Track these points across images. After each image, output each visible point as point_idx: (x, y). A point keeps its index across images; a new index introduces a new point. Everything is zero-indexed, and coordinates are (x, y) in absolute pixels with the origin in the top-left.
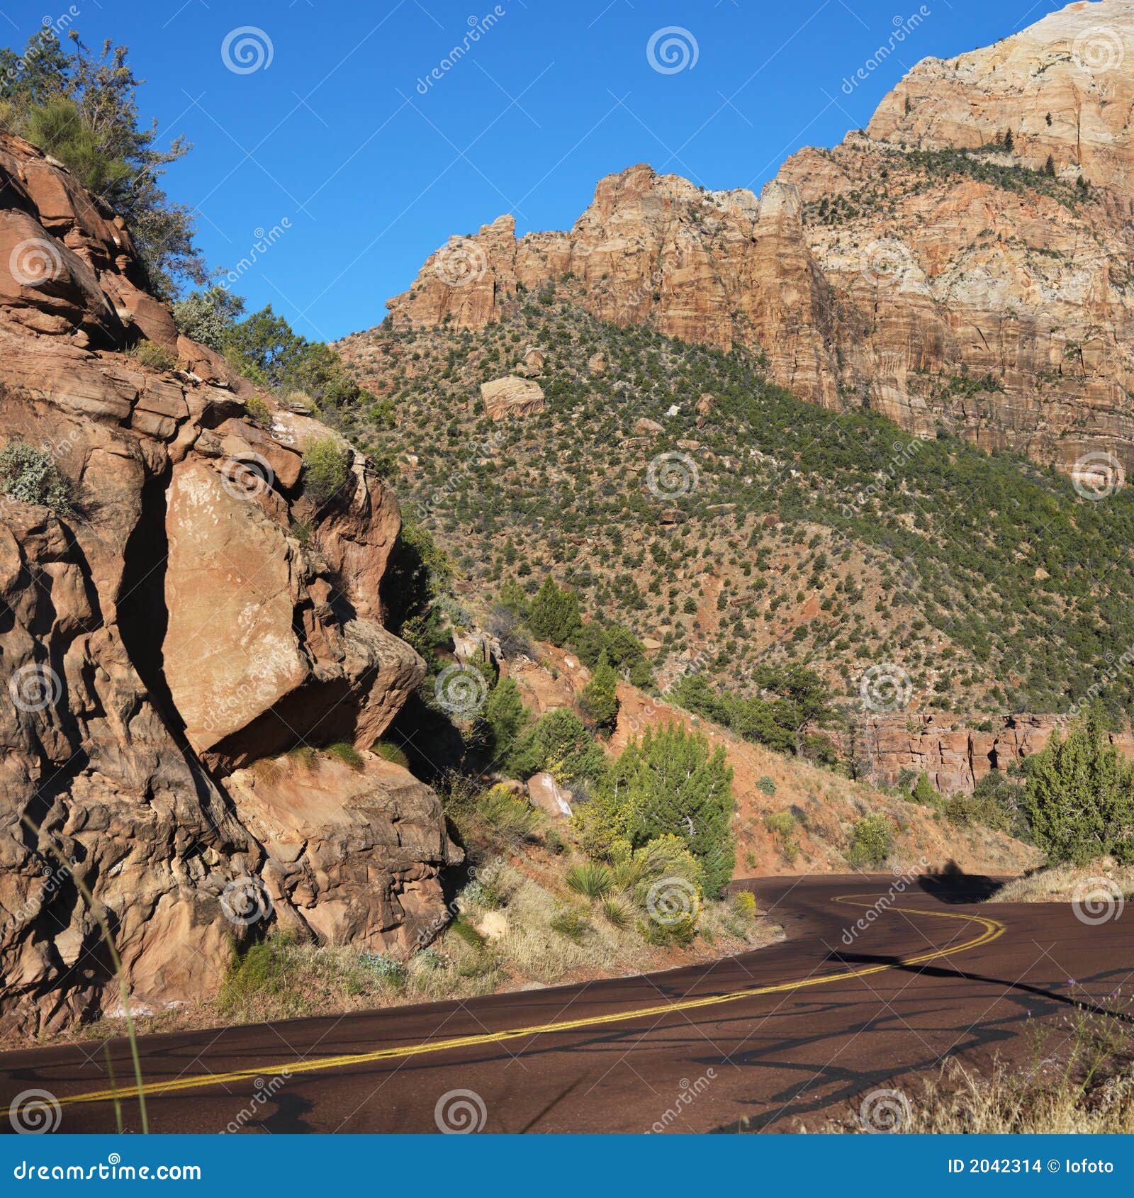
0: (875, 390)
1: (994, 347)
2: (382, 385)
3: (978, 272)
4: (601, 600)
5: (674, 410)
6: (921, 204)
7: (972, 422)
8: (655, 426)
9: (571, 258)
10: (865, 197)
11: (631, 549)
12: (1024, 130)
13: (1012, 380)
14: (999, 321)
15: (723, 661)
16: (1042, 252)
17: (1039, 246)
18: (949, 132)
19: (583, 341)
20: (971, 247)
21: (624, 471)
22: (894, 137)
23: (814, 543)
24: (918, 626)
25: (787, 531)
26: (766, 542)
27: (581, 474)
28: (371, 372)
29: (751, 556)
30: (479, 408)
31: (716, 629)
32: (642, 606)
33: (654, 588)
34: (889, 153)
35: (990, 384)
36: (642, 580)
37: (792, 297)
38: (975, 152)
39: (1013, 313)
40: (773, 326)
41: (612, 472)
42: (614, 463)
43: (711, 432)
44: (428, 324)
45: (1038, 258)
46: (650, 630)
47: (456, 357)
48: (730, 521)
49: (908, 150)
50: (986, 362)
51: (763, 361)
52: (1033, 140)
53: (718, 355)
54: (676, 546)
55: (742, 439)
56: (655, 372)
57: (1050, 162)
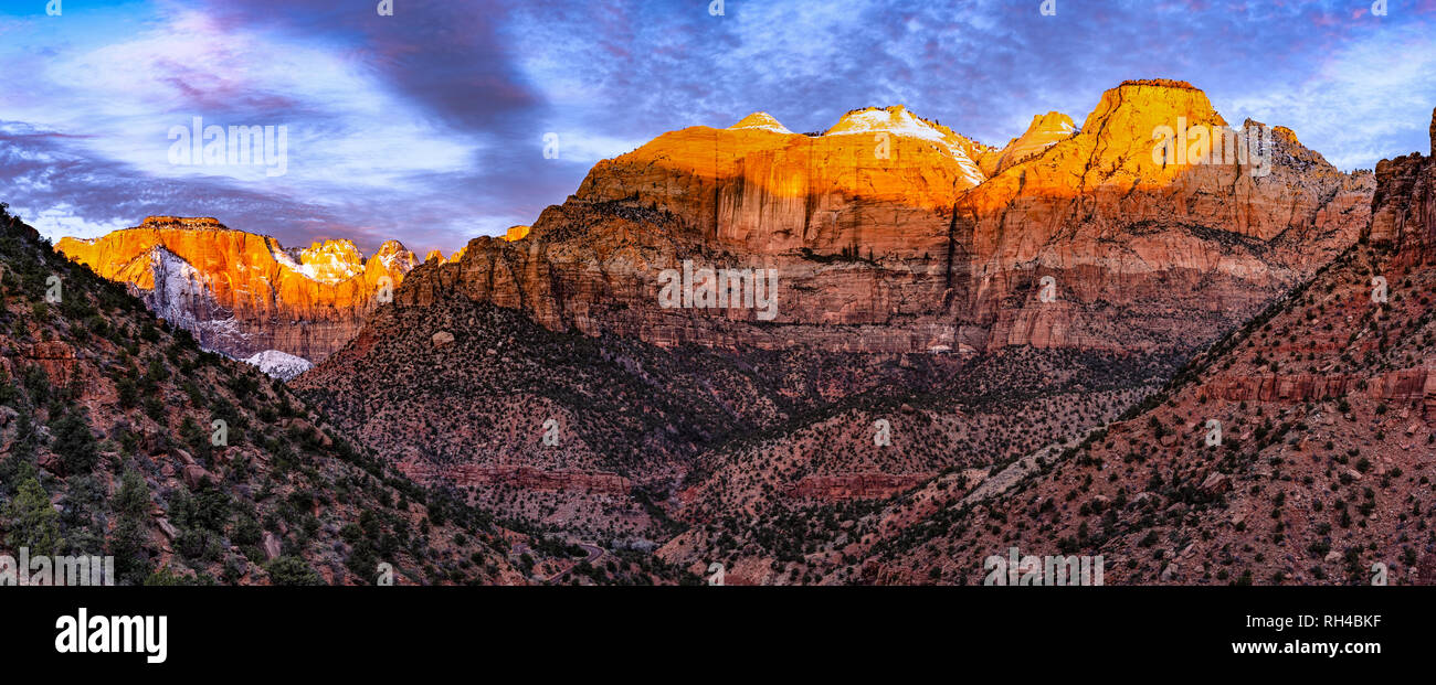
0: (576, 318)
1: (626, 290)
2: (396, 331)
3: (621, 258)
4: (479, 425)
5: (500, 344)
6: (598, 230)
7: (616, 324)
8: (494, 352)
9: (460, 273)
10: (575, 227)
11: (488, 406)
12: (644, 189)
13: (634, 304)
14: (629, 279)
15: (517, 449)
16: (648, 248)
17: (646, 244)
18: (611, 193)
19: (466, 311)
20: (618, 248)
21: (484, 372)
22: (588, 197)
23: (546, 406)
24: (576, 439)
25: (538, 401)
26: (532, 405)
27: (469, 372)
28: (391, 326)
29: (526, 411)
30: (432, 344)
31: (515, 437)
32: (493, 428)
33: (496, 421)
34: (585, 205)
35: (625, 306)
36: (492, 417)
37: (543, 285)
38: (623, 200)
39: (634, 275)
40: (536, 298)
41: (480, 372)
42: (481, 368)
43: (513, 353)
44: (409, 305)
45: (646, 251)
46: (495, 437)
47: (421, 319)
48: (519, 396)
49: (594, 202)
50: (624, 296)
51: (533, 312)
52: (647, 194)
53: (515, 311)
54: (503, 405)
55: (524, 356)
56: (493, 324)
57: (654, 204)
